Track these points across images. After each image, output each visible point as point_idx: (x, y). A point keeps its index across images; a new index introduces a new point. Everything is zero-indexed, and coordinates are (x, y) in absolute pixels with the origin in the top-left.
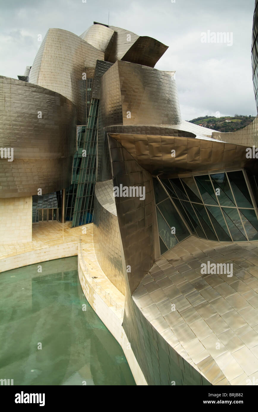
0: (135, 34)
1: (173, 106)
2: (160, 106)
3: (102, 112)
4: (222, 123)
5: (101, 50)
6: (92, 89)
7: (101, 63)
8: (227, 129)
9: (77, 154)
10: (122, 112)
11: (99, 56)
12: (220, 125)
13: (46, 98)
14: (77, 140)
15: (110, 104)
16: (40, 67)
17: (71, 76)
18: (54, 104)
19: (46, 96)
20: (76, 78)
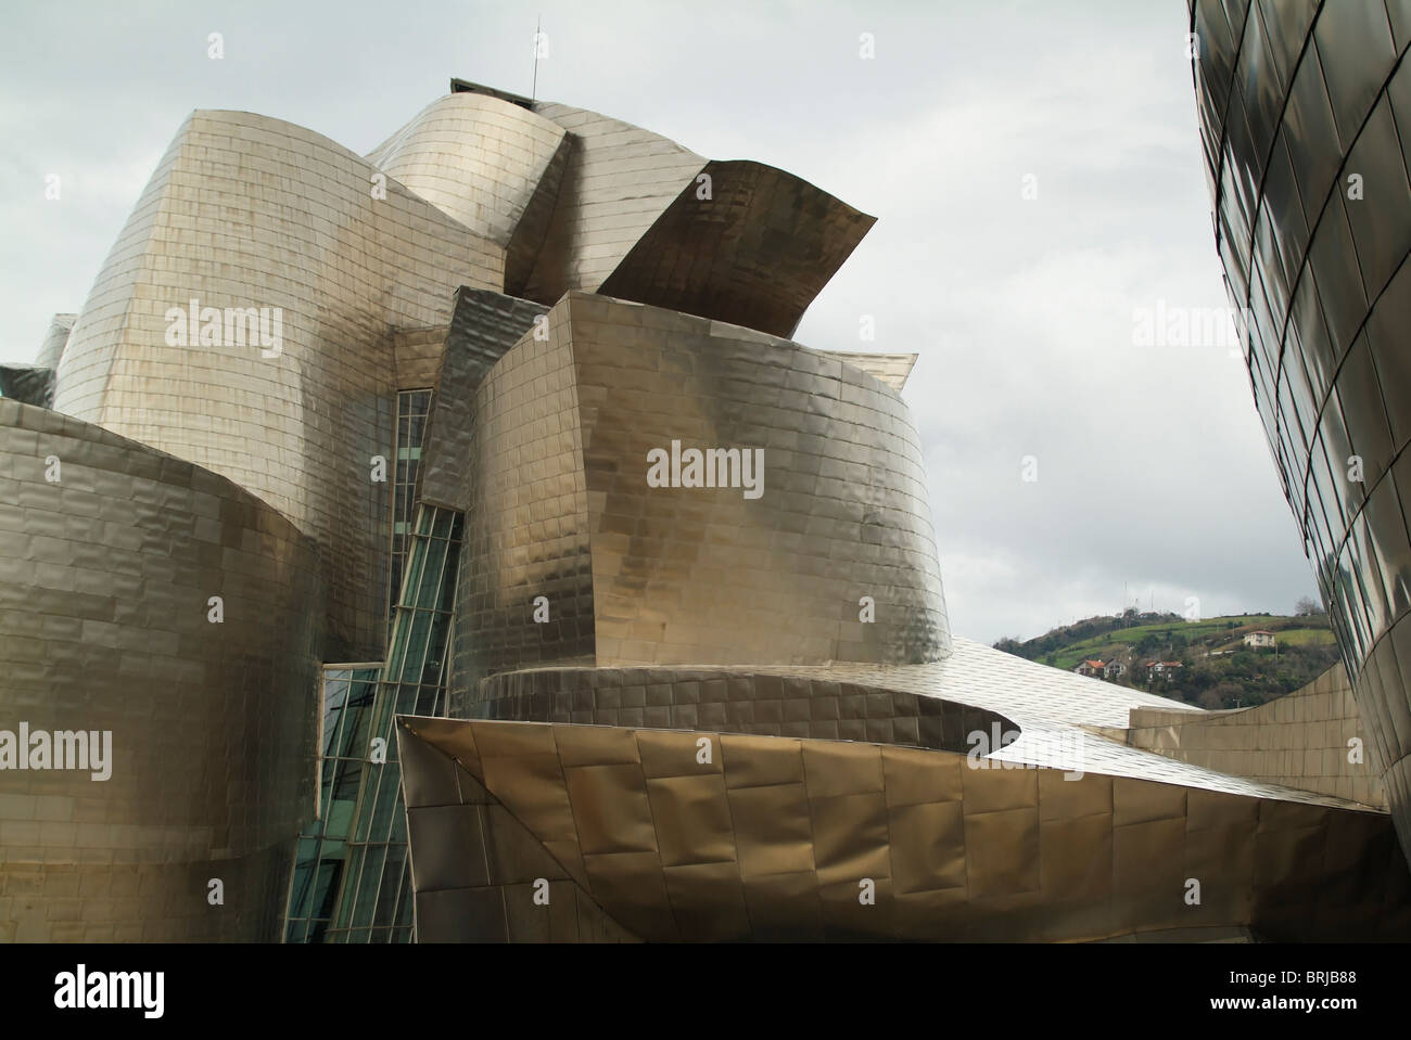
0: (681, 150)
1: (894, 554)
2: (823, 555)
3: (473, 586)
4: (1224, 655)
5: (486, 234)
6: (423, 454)
7: (487, 307)
8: (1257, 689)
9: (319, 838)
10: (589, 589)
11: (473, 267)
12: (1212, 664)
13: (138, 498)
14: (321, 749)
15: (521, 543)
16: (123, 321)
17: (303, 375)
18: (184, 533)
19: (139, 484)
20: (331, 387)
